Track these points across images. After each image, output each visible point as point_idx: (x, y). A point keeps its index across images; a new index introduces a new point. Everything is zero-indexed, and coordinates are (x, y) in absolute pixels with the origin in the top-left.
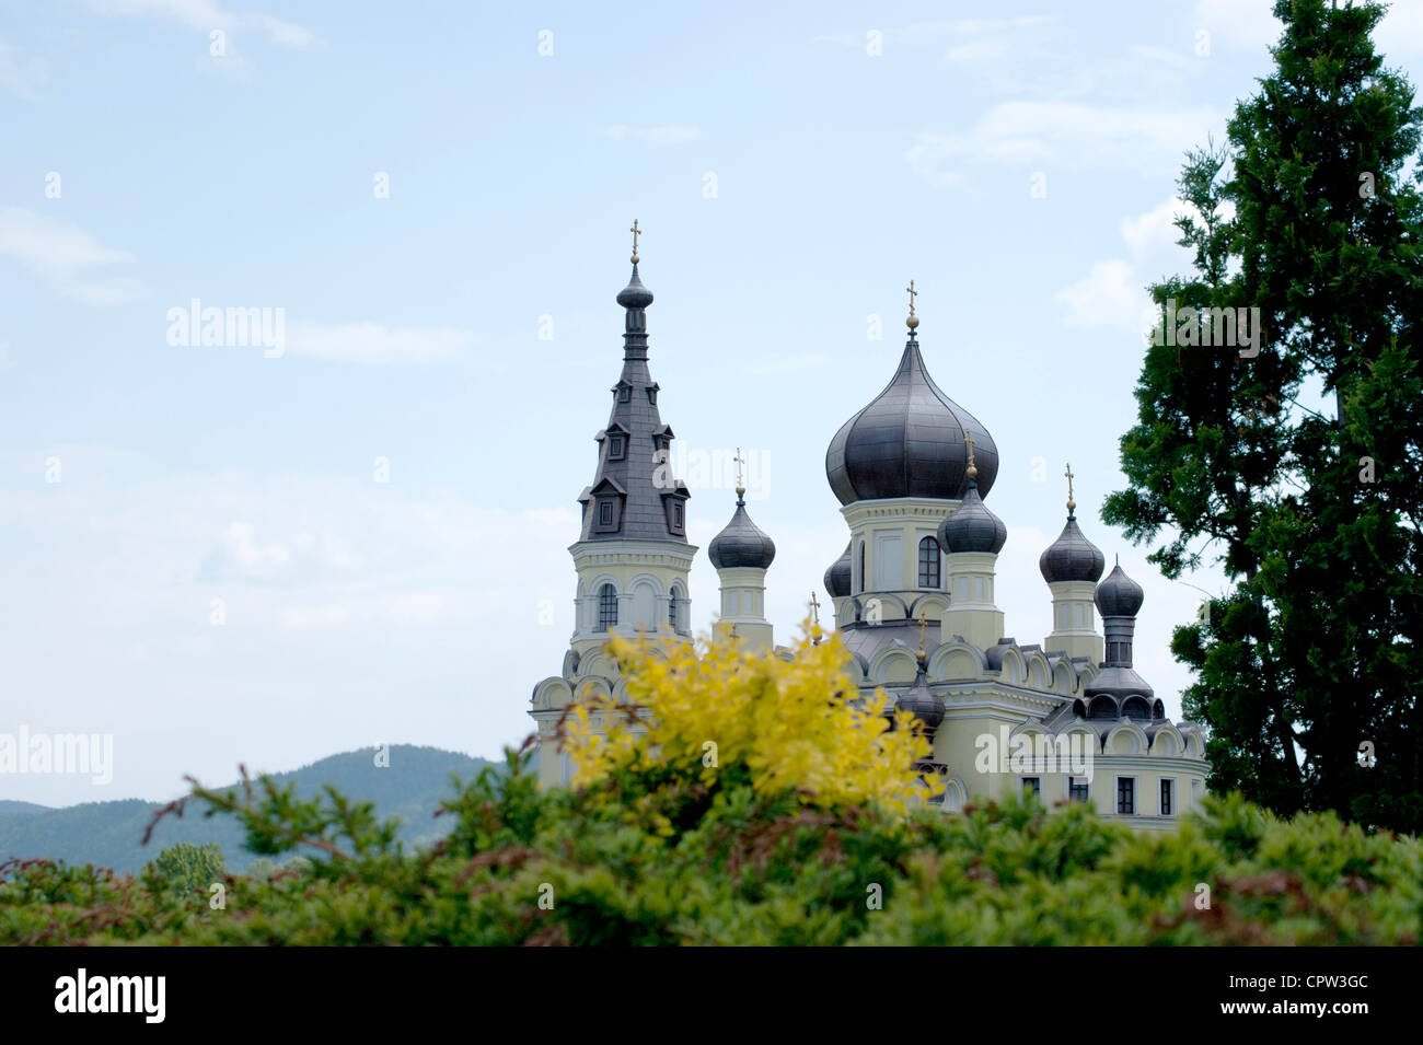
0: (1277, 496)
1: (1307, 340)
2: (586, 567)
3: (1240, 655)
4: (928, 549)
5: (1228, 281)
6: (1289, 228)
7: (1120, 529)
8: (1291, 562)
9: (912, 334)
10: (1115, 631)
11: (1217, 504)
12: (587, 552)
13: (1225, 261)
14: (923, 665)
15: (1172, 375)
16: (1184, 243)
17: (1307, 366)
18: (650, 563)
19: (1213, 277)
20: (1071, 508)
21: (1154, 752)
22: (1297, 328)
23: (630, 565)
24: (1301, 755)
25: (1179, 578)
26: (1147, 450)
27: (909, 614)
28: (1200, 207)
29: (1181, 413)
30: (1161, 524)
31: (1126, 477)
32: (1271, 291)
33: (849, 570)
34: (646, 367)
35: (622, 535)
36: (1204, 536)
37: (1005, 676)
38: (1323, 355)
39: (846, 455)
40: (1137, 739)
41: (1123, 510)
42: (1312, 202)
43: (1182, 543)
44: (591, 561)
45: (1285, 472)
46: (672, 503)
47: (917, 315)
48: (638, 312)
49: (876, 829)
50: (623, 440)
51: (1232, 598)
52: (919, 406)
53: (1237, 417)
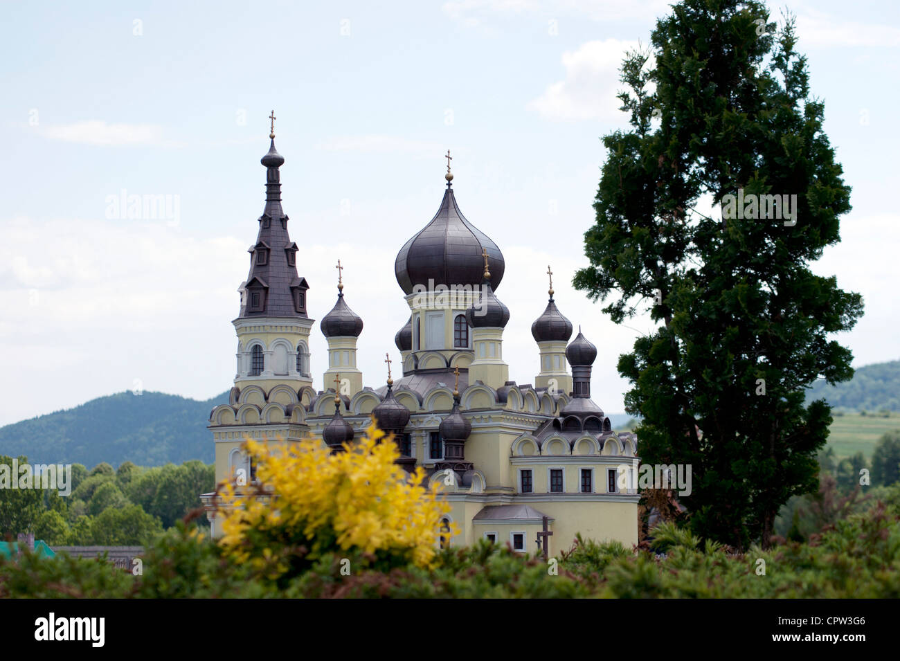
0: (684, 268)
1: (702, 172)
2: (243, 334)
3: (661, 374)
4: (461, 323)
5: (651, 133)
6: (691, 101)
7: (585, 292)
8: (692, 314)
9: (449, 185)
10: (579, 375)
11: (646, 275)
12: (244, 325)
13: (649, 120)
14: (457, 399)
15: (617, 194)
16: (624, 109)
17: (703, 188)
18: (284, 331)
19: (642, 131)
20: (551, 294)
21: (604, 453)
22: (696, 165)
23: (270, 333)
24: (700, 434)
25: (622, 322)
26: (601, 242)
27: (448, 364)
28: (633, 86)
29: (622, 217)
30: (611, 289)
31: (588, 260)
32: (679, 141)
33: (410, 333)
34: (280, 205)
35: (266, 313)
36: (638, 296)
37: (510, 405)
38: (713, 181)
39: (407, 264)
40: (594, 446)
41: (586, 280)
42: (704, 84)
43: (624, 300)
44: (246, 330)
45: (689, 254)
46: (298, 293)
47: (452, 173)
48: (274, 170)
49: (414, 585)
50: (266, 253)
51: (656, 336)
52: (454, 231)
53: (657, 219)
